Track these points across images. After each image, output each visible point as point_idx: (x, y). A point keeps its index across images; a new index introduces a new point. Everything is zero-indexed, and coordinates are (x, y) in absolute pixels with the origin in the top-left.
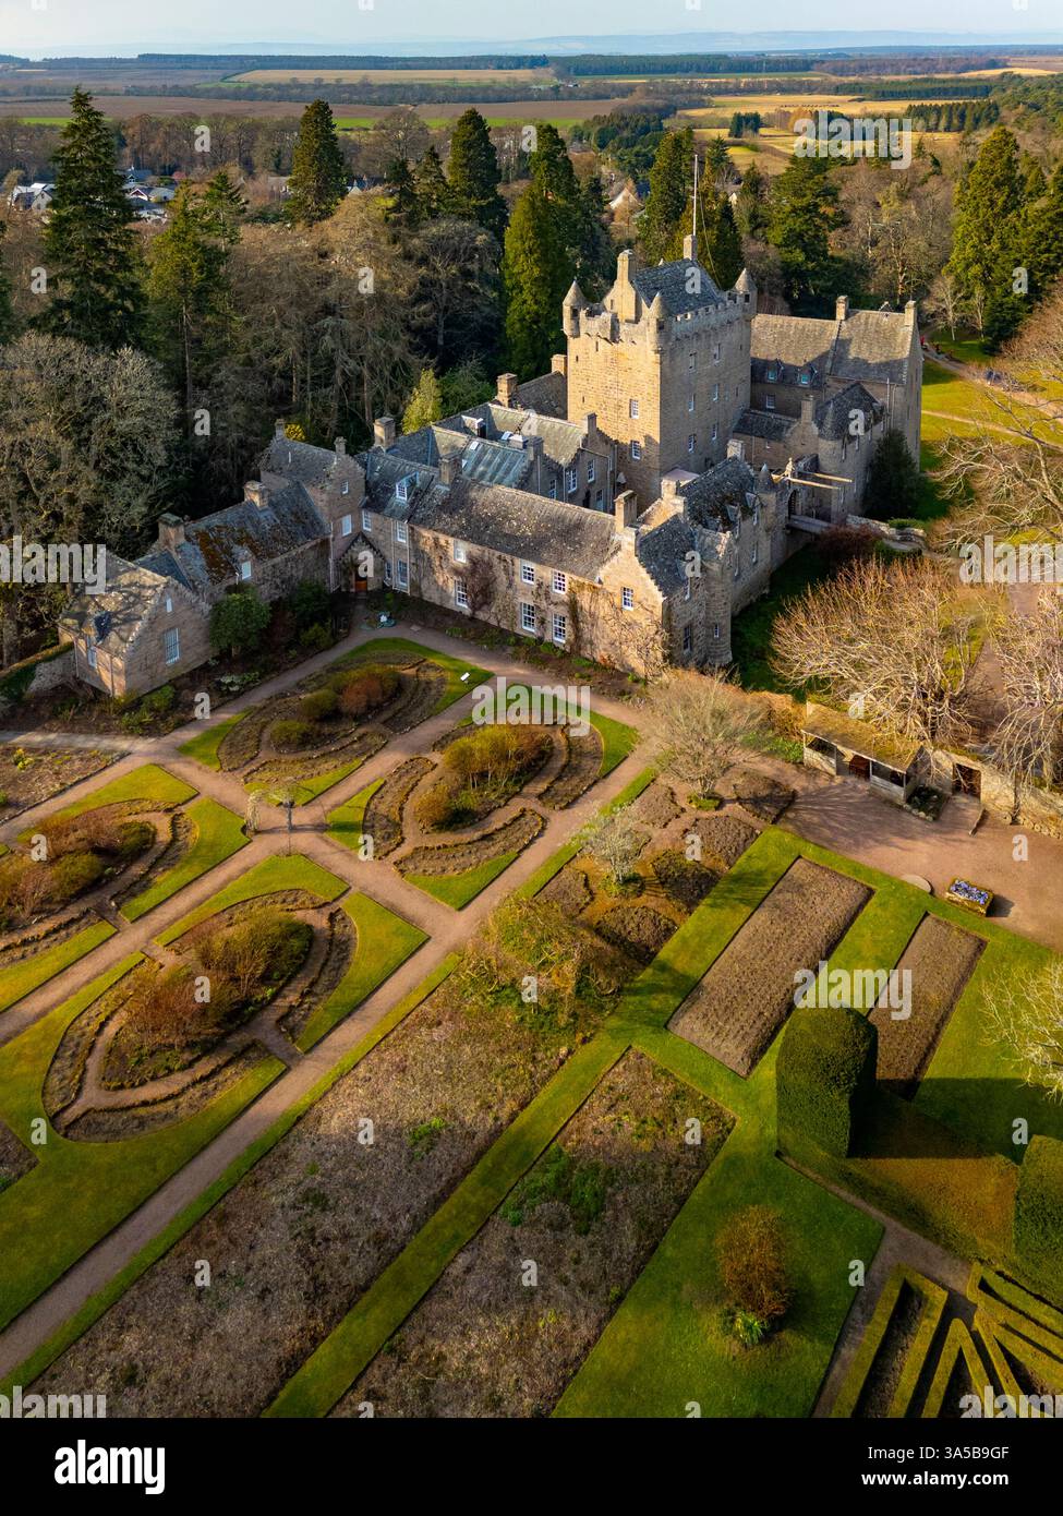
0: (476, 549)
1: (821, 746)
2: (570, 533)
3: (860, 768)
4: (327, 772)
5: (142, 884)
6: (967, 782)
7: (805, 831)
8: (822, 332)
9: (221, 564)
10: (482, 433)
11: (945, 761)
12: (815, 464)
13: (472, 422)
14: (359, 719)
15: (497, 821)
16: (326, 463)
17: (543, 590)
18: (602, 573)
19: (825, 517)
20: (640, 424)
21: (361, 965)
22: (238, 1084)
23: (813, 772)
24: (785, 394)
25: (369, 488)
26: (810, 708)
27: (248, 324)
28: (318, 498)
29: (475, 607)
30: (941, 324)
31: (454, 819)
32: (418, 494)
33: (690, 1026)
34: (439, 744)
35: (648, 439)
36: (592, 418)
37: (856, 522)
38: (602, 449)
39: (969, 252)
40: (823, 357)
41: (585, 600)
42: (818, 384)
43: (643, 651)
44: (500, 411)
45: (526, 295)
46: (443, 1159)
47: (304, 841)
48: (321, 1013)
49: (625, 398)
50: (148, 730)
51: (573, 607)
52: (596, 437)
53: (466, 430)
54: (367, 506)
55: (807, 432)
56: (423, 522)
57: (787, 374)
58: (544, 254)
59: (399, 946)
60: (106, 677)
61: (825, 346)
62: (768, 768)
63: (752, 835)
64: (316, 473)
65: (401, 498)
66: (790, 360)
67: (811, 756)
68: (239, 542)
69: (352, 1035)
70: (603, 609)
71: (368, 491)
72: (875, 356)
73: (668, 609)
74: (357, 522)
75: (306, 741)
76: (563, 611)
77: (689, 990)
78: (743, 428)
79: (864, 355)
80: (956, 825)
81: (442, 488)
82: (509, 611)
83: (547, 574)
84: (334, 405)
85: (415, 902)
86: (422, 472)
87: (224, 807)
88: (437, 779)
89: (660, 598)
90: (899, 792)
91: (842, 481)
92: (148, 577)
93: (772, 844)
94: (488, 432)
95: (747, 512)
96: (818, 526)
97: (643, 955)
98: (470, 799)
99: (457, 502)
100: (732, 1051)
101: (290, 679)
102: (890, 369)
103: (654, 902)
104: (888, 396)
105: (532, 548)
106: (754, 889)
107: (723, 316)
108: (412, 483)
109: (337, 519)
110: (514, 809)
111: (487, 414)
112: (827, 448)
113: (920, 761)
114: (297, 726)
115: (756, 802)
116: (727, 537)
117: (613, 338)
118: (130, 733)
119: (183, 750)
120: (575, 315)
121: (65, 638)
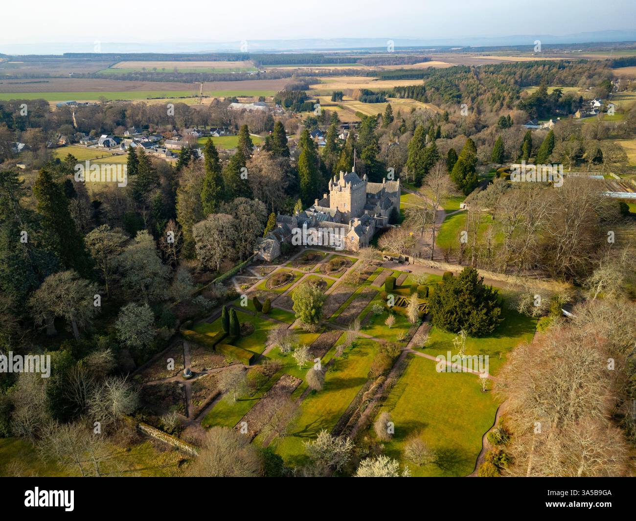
1: (386, 257)
3: (392, 259)
4: (311, 266)
5: (293, 280)
6: (407, 259)
7: (384, 267)
8: (380, 186)
9: (279, 239)
11: (404, 256)
12: (380, 215)
14: (311, 260)
15: (340, 270)
16: (290, 219)
18: (348, 235)
19: (382, 225)
20: (347, 208)
21: (328, 284)
23: (385, 261)
24: (373, 200)
25: (299, 224)
26: (384, 252)
28: (290, 226)
30: (404, 179)
31: (333, 270)
32: (309, 224)
33: (373, 285)
34: (326, 262)
35: (348, 211)
36: (336, 208)
37: (388, 225)
38: (339, 214)
39: (412, 159)
40: (380, 192)
41: (345, 240)
42: (379, 198)
43: (355, 247)
44: (317, 207)
46: (348, 295)
47: (313, 274)
48: (326, 287)
49: (343, 203)
50: (278, 264)
52: (338, 211)
53: (311, 211)
54: (298, 227)
55: (379, 208)
57: (373, 196)
58: (309, 167)
59: (333, 282)
60: (265, 258)
61: (381, 189)
62: (378, 261)
63: (377, 268)
66: (373, 193)
67: (384, 259)
68: (281, 234)
69: (331, 289)
70: (348, 241)
72: (391, 191)
75: (305, 263)
77: (372, 282)
78: (365, 208)
79: (389, 191)
80: (406, 264)
81: (313, 223)
85: (332, 278)
87: (298, 272)
88: (328, 266)
89: (359, 238)
90: (397, 261)
91: (385, 218)
92: (270, 240)
93: (380, 269)
94: (315, 211)
95: (369, 224)
96: (381, 227)
97: (365, 280)
98: (335, 268)
99: (317, 225)
100: (378, 286)
101: (296, 256)
102: (394, 194)
103: (366, 275)
104: (393, 200)
106: (378, 273)
107: (361, 185)
108: (307, 222)
110: (342, 268)
111: (314, 208)
112: (382, 211)
113: (400, 257)
115: (377, 265)
116: (368, 227)
117: (341, 191)
118: (275, 264)
119: (286, 266)
120: (332, 186)
121: (255, 252)
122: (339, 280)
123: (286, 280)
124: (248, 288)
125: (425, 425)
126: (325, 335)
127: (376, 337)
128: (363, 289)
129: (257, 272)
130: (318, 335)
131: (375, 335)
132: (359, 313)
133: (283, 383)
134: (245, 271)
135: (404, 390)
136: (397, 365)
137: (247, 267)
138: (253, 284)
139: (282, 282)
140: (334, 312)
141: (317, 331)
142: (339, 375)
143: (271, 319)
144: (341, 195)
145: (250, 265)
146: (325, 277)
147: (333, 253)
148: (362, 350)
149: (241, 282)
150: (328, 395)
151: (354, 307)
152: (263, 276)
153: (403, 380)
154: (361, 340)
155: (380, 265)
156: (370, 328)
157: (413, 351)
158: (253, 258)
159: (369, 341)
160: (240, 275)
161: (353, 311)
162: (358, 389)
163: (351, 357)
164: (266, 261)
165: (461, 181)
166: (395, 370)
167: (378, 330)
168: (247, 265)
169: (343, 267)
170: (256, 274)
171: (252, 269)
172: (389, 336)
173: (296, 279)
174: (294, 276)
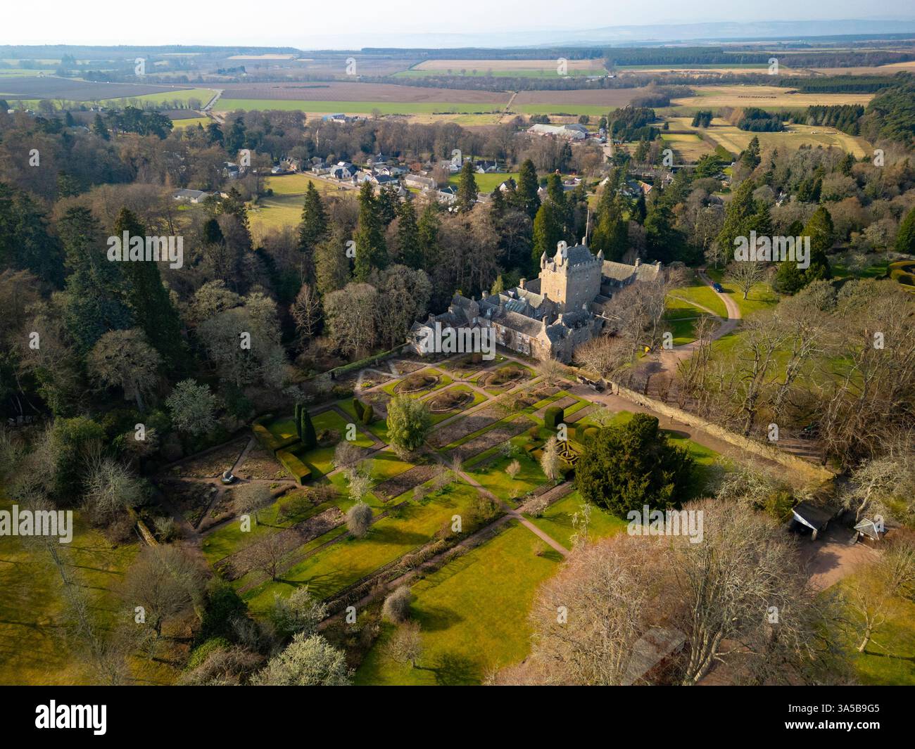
0: (507, 329)
1: (581, 378)
2: (530, 325)
3: (588, 383)
4: (469, 373)
5: (432, 387)
6: (609, 387)
7: (571, 392)
8: (631, 270)
10: (514, 297)
11: (607, 382)
13: (511, 293)
14: (476, 364)
15: (504, 384)
16: (469, 303)
17: (523, 340)
18: (537, 336)
20: (560, 297)
21: (476, 401)
22: (455, 411)
23: (578, 383)
24: (614, 290)
25: (480, 310)
26: (581, 370)
27: (444, 254)
28: (467, 312)
29: (506, 344)
30: (710, 262)
31: (495, 383)
32: (493, 313)
33: (535, 414)
34: (494, 371)
35: (562, 302)
36: (546, 294)
38: (549, 304)
41: (533, 343)
43: (546, 356)
44: (520, 290)
45: (540, 244)
46: (489, 422)
47: (465, 383)
48: (469, 405)
49: (557, 289)
50: (430, 362)
51: (530, 345)
52: (547, 300)
53: (509, 296)
54: (480, 315)
56: (495, 321)
57: (615, 282)
59: (483, 399)
60: (419, 350)
61: (630, 275)
62: (568, 381)
63: (559, 391)
64: (467, 306)
65: (489, 313)
67: (578, 380)
69: (474, 408)
70: (537, 345)
71: (480, 311)
72: (644, 279)
73: (553, 346)
74: (477, 319)
75: (464, 367)
76: (528, 346)
77: (536, 410)
78: (596, 300)
79: (642, 279)
80: (604, 393)
81: (500, 312)
82: (514, 344)
83: (524, 336)
84: (470, 283)
85: (487, 394)
86: (495, 307)
87: (447, 377)
88: (493, 376)
89: (550, 343)
90: (594, 387)
93: (563, 393)
94: (516, 297)
97: (530, 405)
98: (500, 380)
99: (503, 315)
100: (540, 416)
102: (649, 284)
103: (534, 398)
105: (520, 329)
106: (556, 399)
107: (591, 265)
108: (492, 310)
109: (472, 319)
110: (508, 383)
111: (516, 292)
113: (601, 382)
114: (462, 364)
115: (562, 387)
116: (571, 330)
117: (555, 270)
118: (426, 362)
119: (438, 366)
120: (544, 262)
121: (408, 341)
122: (493, 399)
123: (425, 385)
124: (371, 387)
125: (458, 619)
126: (420, 469)
127: (484, 487)
128: (518, 417)
129: (396, 367)
130: (411, 466)
131: (484, 483)
132: (486, 449)
133: (325, 516)
134: (383, 365)
135: (467, 566)
136: (484, 531)
137: (390, 359)
138: (380, 383)
139: (417, 387)
140: (454, 440)
141: (413, 461)
142: (401, 525)
143: (368, 433)
144: (554, 277)
145: (395, 357)
146: (478, 392)
147: (515, 359)
148: (453, 499)
149: (368, 376)
150: (367, 546)
151: (485, 439)
152: (400, 374)
153: (478, 553)
154: (461, 486)
155: (568, 387)
156: (486, 473)
157: (521, 517)
158: (402, 348)
159: (471, 489)
160: (374, 368)
161: (480, 445)
162: (408, 547)
163: (431, 505)
164: (417, 355)
165: (797, 276)
166: (476, 536)
167: (495, 478)
168: (391, 356)
169: (512, 382)
170: (394, 371)
171: (394, 363)
172: (503, 489)
173: (438, 386)
174: (438, 382)
